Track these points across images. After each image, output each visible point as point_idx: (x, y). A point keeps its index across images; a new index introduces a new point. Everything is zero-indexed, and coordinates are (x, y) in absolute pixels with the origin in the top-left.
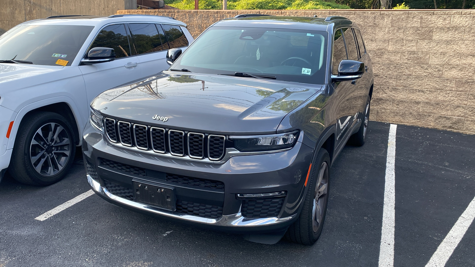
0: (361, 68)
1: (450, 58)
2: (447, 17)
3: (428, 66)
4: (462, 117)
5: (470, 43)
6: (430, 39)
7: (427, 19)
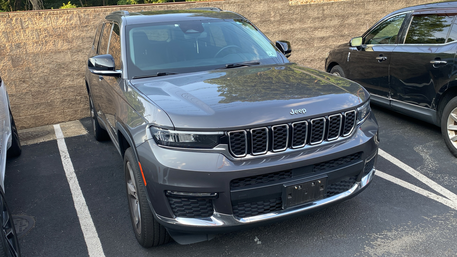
0: (289, 46)
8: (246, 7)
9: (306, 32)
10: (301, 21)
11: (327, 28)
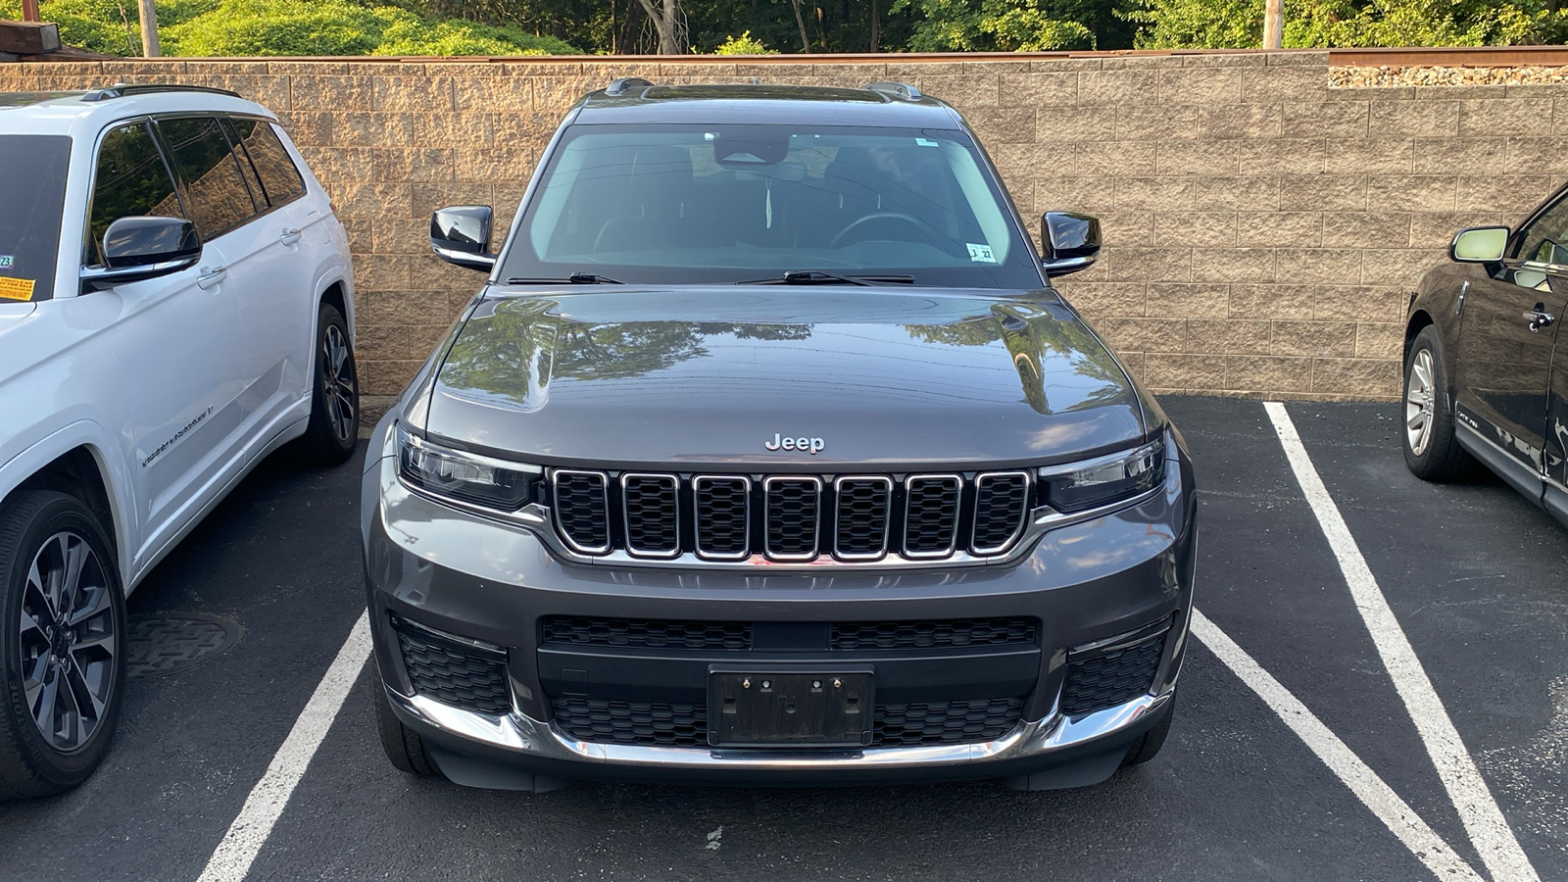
0: (1094, 233)
1: (1088, 191)
2: (1068, 78)
3: (1034, 218)
4: (1136, 349)
5: (1134, 147)
6: (1030, 140)
7: (1015, 85)
8: (1162, 82)
9: (1379, 188)
10: (1368, 146)
11: (1468, 181)
